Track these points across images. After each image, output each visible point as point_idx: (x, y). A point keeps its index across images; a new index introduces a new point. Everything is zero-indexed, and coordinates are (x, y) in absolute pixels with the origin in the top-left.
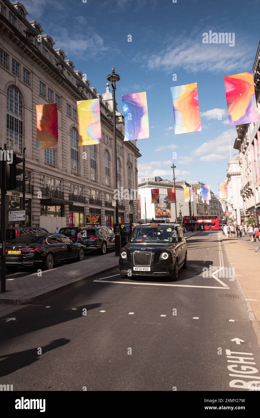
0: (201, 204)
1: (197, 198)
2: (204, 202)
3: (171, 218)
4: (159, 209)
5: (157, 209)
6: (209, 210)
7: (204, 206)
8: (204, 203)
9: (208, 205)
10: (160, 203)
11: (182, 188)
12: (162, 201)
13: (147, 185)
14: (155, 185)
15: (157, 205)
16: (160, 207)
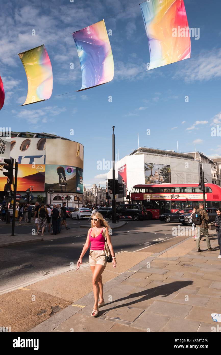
1: (215, 172)
5: (148, 183)
10: (154, 175)
11: (192, 158)
12: (156, 173)
13: (138, 152)
14: (150, 152)
15: (148, 178)
16: (153, 181)
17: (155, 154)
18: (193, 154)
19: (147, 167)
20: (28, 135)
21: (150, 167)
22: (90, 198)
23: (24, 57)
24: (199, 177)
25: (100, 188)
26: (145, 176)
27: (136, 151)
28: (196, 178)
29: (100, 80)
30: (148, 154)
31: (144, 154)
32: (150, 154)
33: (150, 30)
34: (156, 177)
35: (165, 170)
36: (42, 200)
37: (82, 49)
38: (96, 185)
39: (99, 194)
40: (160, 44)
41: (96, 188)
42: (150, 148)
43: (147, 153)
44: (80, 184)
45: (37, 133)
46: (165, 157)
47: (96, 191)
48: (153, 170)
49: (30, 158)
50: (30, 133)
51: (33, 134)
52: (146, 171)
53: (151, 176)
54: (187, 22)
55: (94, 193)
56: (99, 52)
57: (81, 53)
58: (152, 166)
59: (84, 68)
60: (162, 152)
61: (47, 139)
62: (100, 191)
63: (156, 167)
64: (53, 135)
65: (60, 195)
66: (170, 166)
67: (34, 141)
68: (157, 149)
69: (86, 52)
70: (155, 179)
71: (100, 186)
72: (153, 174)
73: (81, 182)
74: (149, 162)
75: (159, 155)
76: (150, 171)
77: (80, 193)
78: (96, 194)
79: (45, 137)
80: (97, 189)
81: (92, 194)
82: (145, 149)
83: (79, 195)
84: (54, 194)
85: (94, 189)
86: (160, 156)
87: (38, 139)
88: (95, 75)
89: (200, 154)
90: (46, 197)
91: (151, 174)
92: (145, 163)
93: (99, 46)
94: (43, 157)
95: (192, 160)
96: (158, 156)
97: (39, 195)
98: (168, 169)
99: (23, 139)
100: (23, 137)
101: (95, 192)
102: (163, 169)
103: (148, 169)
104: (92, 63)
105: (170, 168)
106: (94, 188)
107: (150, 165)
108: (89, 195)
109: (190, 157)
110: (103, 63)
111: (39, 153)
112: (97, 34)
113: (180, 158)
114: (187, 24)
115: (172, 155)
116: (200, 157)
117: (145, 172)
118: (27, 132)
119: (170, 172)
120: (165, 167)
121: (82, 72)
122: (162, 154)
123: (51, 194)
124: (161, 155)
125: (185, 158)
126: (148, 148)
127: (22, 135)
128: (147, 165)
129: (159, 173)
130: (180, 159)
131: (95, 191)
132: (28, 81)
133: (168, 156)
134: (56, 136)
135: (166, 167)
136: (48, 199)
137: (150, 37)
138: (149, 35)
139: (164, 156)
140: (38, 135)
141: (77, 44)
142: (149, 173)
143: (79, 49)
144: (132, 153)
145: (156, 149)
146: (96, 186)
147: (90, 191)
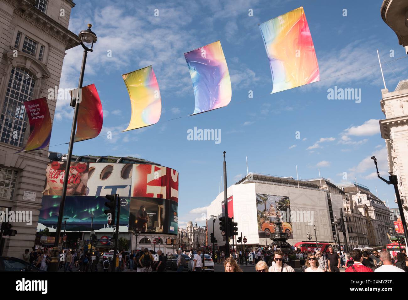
0: (359, 216)
1: (349, 205)
2: (363, 214)
3: (293, 238)
4: (267, 222)
5: (262, 220)
6: (377, 229)
7: (364, 221)
8: (365, 217)
9: (373, 220)
10: (269, 209)
11: (317, 187)
12: (272, 207)
13: (247, 180)
14: (263, 180)
15: (262, 213)
16: (268, 218)
17: (269, 182)
18: (318, 182)
19: (259, 199)
20: (110, 159)
21: (263, 199)
22: (185, 240)
23: (128, 77)
24: (328, 212)
25: (197, 227)
26: (257, 211)
27: (245, 178)
28: (323, 214)
29: (216, 102)
30: (260, 183)
31: (255, 182)
32: (263, 182)
33: (271, 50)
34: (272, 212)
35: (283, 204)
36: (125, 244)
37: (195, 69)
38: (192, 223)
39: (195, 235)
40: (282, 65)
41: (192, 227)
42: (262, 174)
43: (259, 181)
44: (174, 222)
45: (122, 157)
46: (282, 185)
47: (193, 231)
48: (267, 203)
49: (112, 189)
50: (112, 157)
51: (116, 159)
52: (259, 205)
53: (265, 210)
54: (312, 42)
55: (189, 234)
56: (214, 73)
57: (194, 74)
58: (266, 198)
59: (197, 90)
60: (278, 179)
61: (133, 165)
62: (197, 231)
63: (271, 200)
64: (141, 159)
65: (148, 237)
66: (288, 197)
67: (118, 168)
68: (271, 176)
69: (199, 73)
70: (270, 215)
71: (196, 225)
72: (267, 208)
73: (174, 220)
74: (262, 192)
75: (274, 183)
76: (263, 204)
77: (174, 234)
78: (193, 235)
79: (131, 162)
80: (194, 228)
81: (187, 235)
82: (256, 176)
83: (172, 237)
84: (140, 236)
85: (189, 229)
86: (275, 185)
87: (122, 165)
88: (210, 97)
89: (326, 181)
90: (130, 239)
91: (265, 209)
92: (256, 194)
93: (214, 66)
94: (128, 187)
95: (317, 189)
96: (272, 184)
97: (122, 237)
98: (286, 202)
99: (103, 165)
100: (104, 162)
101: (191, 233)
102: (280, 201)
103: (260, 201)
104: (206, 85)
105: (289, 200)
106: (190, 226)
107: (263, 196)
108: (183, 237)
109: (313, 186)
110: (219, 85)
111: (123, 182)
112: (212, 55)
113: (300, 187)
114: (313, 44)
115: (291, 184)
116: (327, 186)
117: (257, 206)
118: (109, 156)
119: (289, 205)
120: (282, 199)
121: (195, 94)
122: (278, 182)
123: (137, 236)
124: (276, 183)
125: (308, 188)
126: (260, 175)
127: (102, 160)
128: (259, 197)
129: (277, 208)
130: (302, 188)
131: (191, 231)
132: (132, 104)
133: (285, 185)
134: (145, 160)
135: (284, 199)
136: (133, 243)
137: (271, 58)
138: (270, 55)
139: (280, 185)
140: (123, 160)
141: (189, 65)
142: (262, 206)
143: (191, 69)
144: (239, 181)
145: (269, 175)
146: (193, 225)
147: (184, 231)
